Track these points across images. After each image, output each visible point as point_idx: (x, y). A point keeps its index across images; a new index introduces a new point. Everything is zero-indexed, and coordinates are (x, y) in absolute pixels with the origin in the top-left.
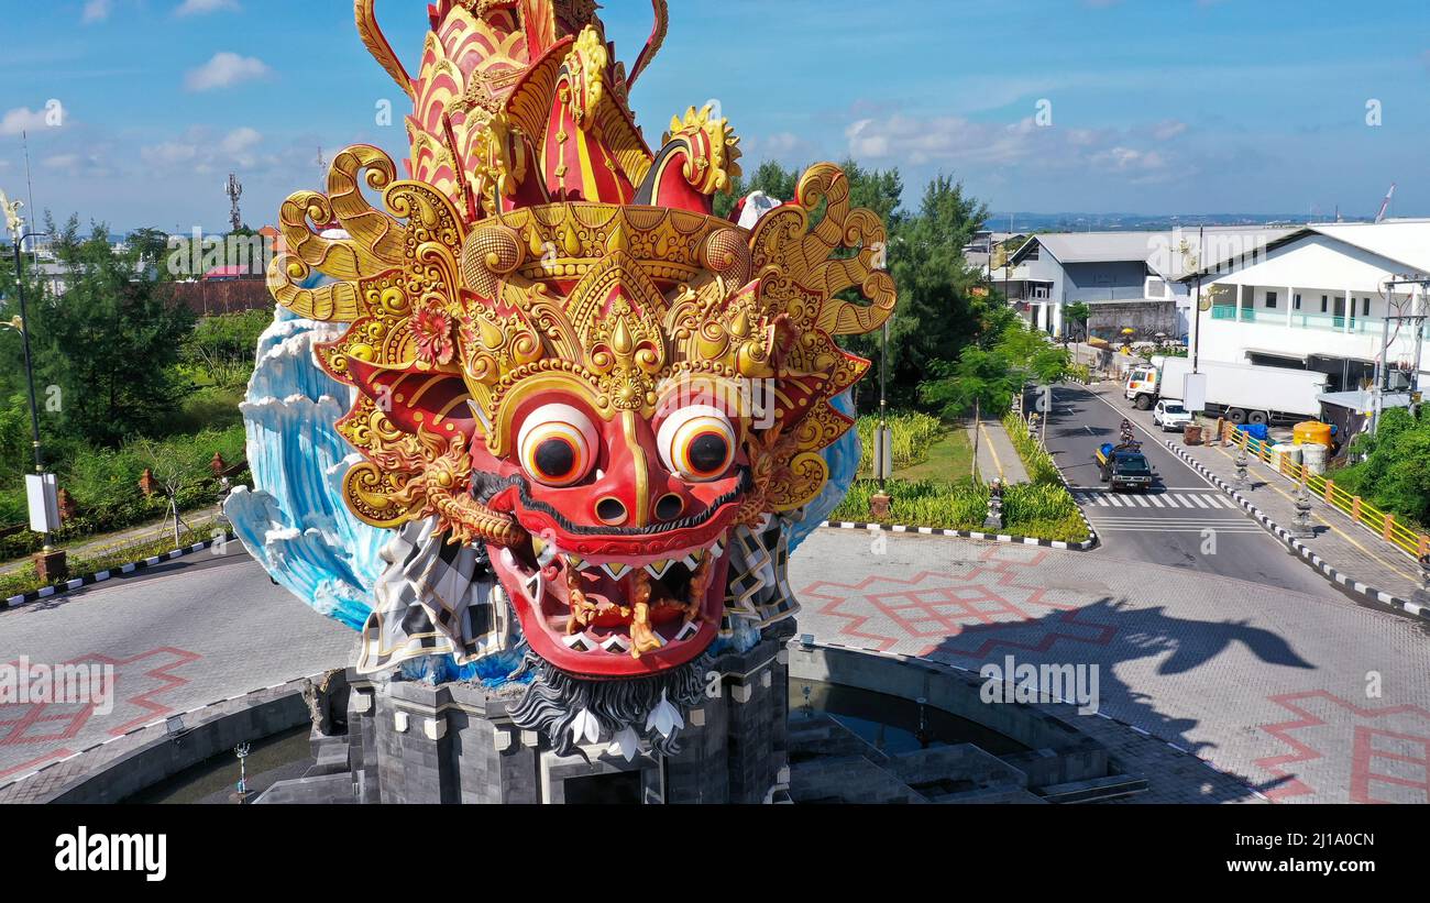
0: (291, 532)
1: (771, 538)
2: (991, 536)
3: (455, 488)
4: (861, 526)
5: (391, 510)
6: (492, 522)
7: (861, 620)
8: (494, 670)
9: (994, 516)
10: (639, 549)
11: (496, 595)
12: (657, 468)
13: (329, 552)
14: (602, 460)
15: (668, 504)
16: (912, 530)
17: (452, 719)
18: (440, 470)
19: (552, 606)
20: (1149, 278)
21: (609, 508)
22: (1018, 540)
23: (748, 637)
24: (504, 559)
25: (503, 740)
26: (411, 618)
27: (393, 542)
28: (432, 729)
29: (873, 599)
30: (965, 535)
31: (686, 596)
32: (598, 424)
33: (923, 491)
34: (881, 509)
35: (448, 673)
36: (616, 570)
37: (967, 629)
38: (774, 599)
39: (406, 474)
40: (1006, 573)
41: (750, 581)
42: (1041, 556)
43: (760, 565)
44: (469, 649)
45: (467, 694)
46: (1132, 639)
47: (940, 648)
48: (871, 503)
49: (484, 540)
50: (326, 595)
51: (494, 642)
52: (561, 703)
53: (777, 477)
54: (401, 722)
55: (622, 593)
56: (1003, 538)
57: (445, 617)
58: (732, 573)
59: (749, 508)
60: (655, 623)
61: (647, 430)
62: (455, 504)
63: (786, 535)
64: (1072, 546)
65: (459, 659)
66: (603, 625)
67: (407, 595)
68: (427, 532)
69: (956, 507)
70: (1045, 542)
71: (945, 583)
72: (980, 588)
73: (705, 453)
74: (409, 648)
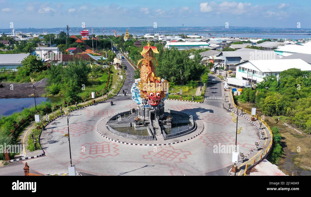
0: (136, 98)
1: (163, 99)
2: (192, 101)
3: (146, 96)
4: (178, 100)
5: (142, 97)
6: (148, 98)
7: (175, 108)
8: (147, 106)
9: (193, 99)
10: (156, 99)
11: (148, 102)
12: (156, 96)
13: (137, 99)
14: (154, 95)
15: (157, 97)
16: (184, 100)
17: (145, 109)
18: (145, 95)
19: (151, 102)
20: (241, 60)
21: (154, 98)
22: (195, 102)
23: (161, 105)
24: (149, 100)
25: (147, 110)
26: (143, 103)
27: (142, 99)
28: (143, 109)
29: (177, 107)
30: (189, 101)
31: (158, 102)
32: (154, 94)
33: (186, 96)
34: (181, 98)
35: (144, 106)
36: (154, 100)
37: (185, 109)
38: (163, 103)
39: (143, 95)
40: (191, 105)
41: (161, 102)
42: (197, 103)
43: (162, 101)
44: (146, 105)
45: (146, 107)
46: (200, 111)
47: (181, 111)
48: (180, 97)
49: (147, 99)
50: (137, 102)
51: (147, 104)
52: (151, 107)
53: (163, 96)
54: (142, 109)
55: (155, 101)
56: (193, 102)
57: (145, 103)
58: (160, 101)
59: (161, 98)
60: (156, 103)
61: (156, 94)
62: (146, 97)
63: (164, 99)
64: (200, 103)
65: (145, 105)
66: (153, 103)
67: (143, 102)
68: (144, 99)
69: (188, 98)
70: (197, 102)
71: (184, 106)
72: (188, 106)
73: (159, 95)
74: (142, 105)
